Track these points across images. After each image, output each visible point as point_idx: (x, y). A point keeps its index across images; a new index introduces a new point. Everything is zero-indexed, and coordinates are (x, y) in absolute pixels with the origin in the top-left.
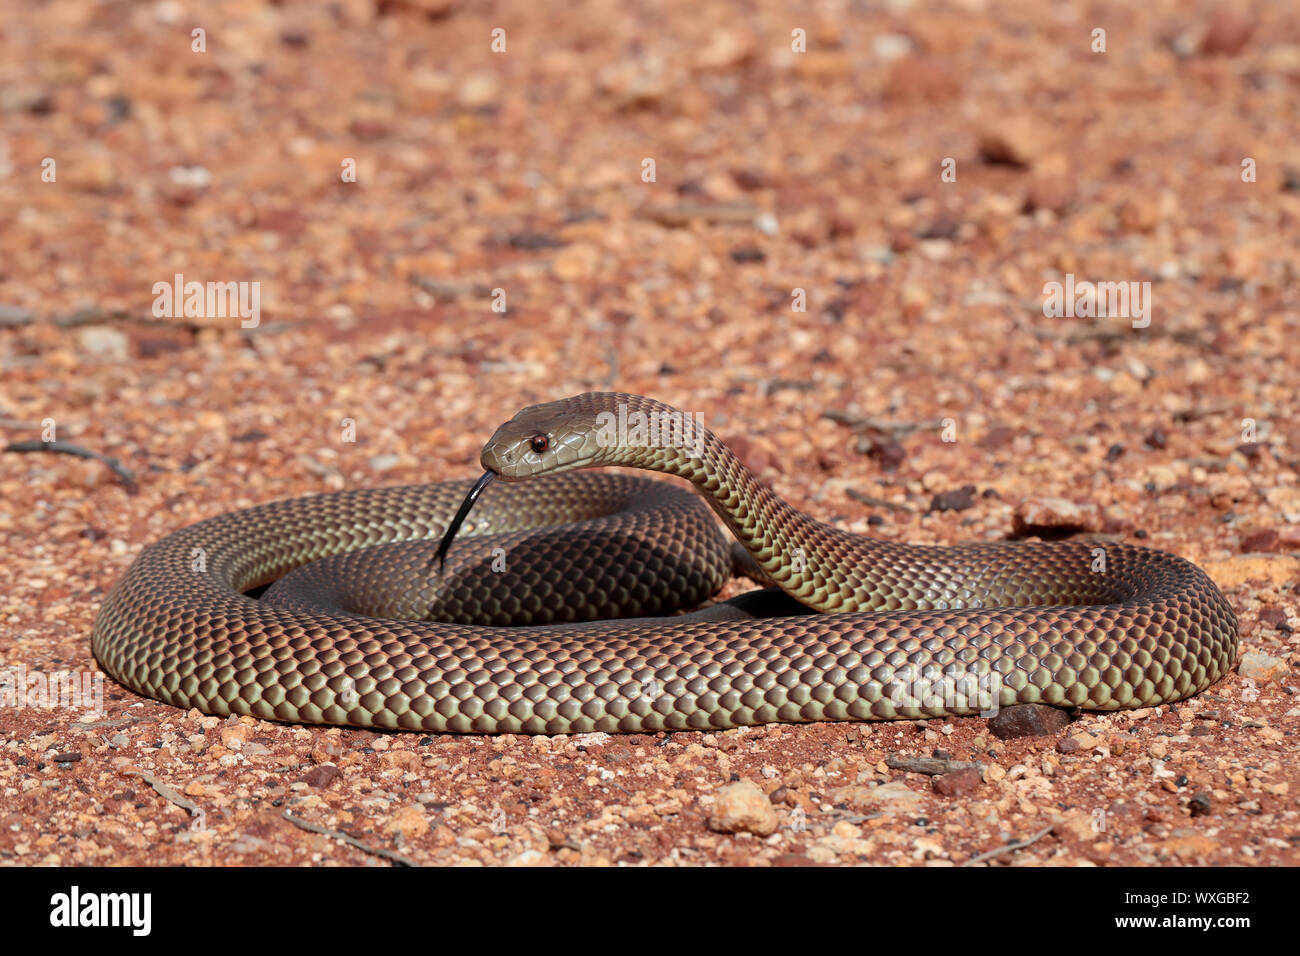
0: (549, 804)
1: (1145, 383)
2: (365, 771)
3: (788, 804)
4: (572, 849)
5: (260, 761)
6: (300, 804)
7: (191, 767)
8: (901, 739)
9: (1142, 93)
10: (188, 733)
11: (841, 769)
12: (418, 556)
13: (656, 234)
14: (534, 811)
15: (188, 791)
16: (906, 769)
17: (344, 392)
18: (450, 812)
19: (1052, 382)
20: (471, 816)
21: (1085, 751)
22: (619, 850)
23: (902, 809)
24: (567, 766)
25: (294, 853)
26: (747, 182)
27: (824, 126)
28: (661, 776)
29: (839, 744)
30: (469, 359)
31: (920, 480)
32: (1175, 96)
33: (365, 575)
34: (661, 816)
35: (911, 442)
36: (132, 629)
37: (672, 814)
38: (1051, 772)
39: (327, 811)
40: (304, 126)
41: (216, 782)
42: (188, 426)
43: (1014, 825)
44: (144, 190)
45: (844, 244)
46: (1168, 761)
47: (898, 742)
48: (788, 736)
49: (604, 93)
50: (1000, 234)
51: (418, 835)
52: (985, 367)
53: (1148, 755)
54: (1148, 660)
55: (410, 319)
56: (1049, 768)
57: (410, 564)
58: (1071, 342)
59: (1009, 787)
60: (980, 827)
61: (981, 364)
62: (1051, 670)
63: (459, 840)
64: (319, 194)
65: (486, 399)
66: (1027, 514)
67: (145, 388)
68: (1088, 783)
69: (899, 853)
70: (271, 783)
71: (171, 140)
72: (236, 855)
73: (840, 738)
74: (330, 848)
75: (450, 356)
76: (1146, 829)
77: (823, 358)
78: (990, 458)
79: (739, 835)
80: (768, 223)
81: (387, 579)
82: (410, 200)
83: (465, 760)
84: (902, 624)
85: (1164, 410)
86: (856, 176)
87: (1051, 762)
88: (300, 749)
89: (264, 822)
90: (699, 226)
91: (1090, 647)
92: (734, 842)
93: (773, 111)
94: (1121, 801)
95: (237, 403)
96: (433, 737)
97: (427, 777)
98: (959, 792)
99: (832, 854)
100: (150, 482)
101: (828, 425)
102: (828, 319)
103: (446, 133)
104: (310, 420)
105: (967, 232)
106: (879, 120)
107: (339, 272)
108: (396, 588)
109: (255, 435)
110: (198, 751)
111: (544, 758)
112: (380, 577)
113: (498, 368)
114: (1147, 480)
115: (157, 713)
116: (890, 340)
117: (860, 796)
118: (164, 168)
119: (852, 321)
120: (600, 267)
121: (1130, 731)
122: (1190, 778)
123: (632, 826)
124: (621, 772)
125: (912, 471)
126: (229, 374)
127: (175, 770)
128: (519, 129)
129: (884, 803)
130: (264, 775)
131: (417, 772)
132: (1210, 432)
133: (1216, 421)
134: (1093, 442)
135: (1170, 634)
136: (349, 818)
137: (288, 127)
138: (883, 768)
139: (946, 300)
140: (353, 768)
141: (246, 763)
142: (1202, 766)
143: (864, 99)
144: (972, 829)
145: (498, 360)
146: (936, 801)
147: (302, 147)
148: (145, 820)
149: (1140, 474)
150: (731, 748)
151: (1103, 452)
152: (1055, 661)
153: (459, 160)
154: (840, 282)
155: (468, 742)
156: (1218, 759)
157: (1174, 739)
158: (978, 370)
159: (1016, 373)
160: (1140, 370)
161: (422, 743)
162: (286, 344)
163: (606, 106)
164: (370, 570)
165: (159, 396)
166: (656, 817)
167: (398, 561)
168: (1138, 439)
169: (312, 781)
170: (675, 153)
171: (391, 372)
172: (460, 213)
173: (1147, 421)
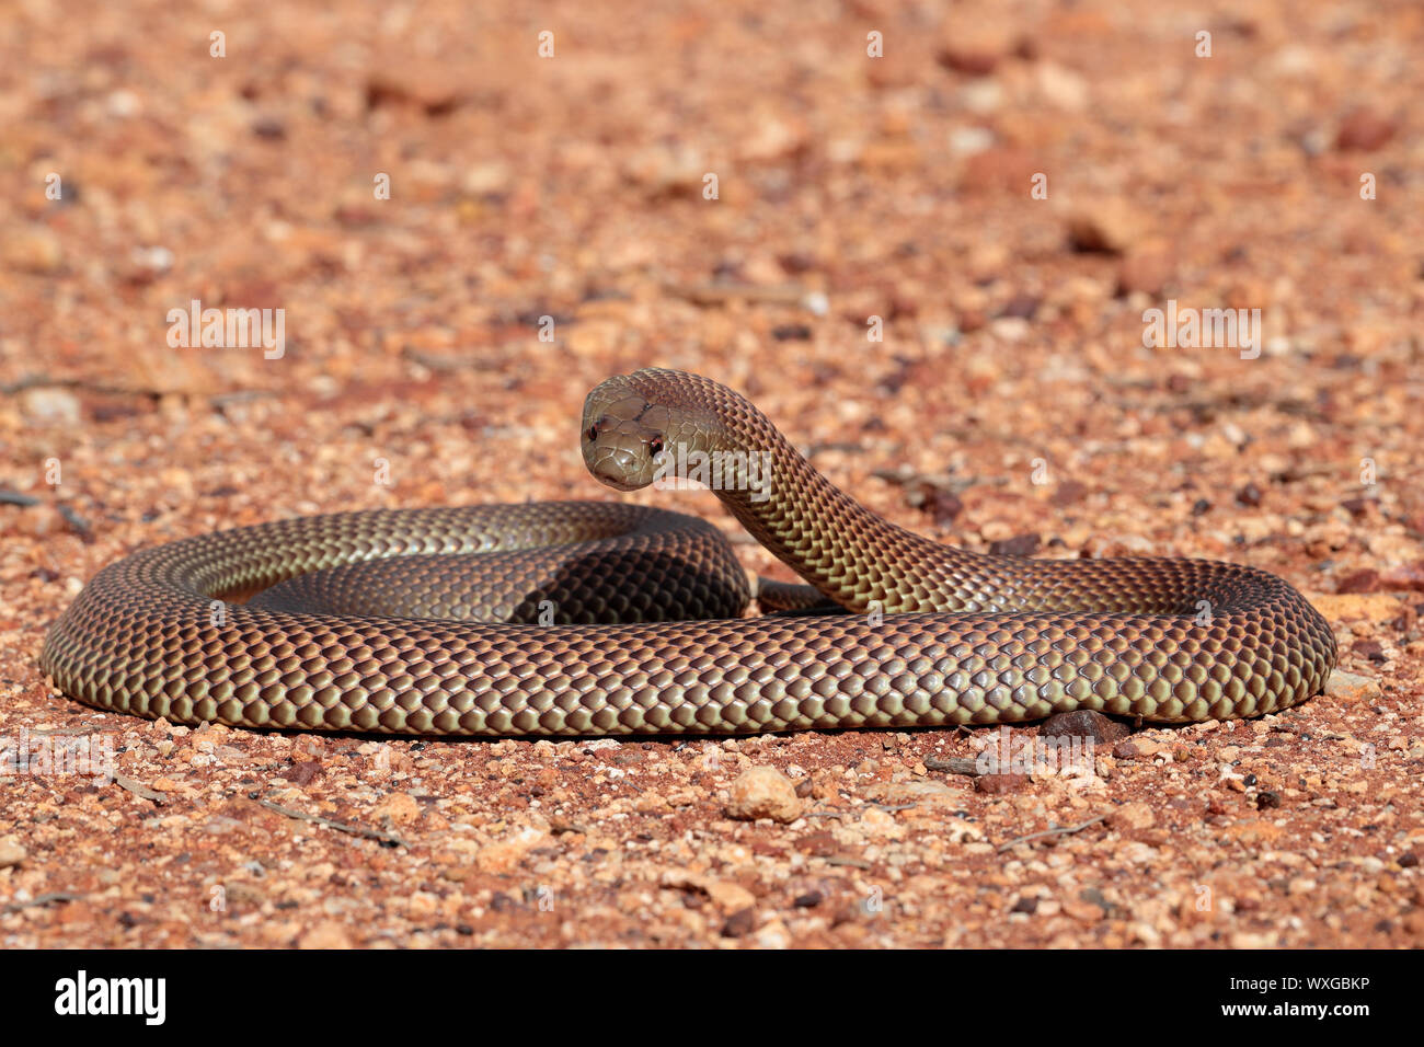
0: (552, 799)
1: (1241, 448)
2: (349, 771)
3: (814, 798)
4: (576, 832)
5: (235, 762)
6: (279, 796)
7: (159, 768)
8: (943, 747)
9: (1260, 187)
10: (154, 741)
11: (874, 769)
12: (411, 572)
13: (687, 313)
14: (535, 803)
15: (157, 786)
16: (946, 770)
17: (327, 453)
18: (442, 804)
19: (1135, 446)
20: (467, 807)
21: (1146, 757)
22: (627, 834)
23: (939, 804)
24: (573, 768)
25: (272, 835)
26: (793, 266)
27: (887, 216)
28: (675, 776)
29: (874, 751)
30: (469, 425)
31: (978, 531)
32: (1301, 188)
33: (351, 591)
34: (674, 807)
35: (969, 496)
36: (89, 650)
37: (687, 805)
38: (1106, 773)
39: (308, 802)
40: (279, 210)
41: (186, 779)
42: (150, 482)
43: (1063, 817)
44: (96, 272)
45: (904, 325)
46: (1237, 766)
47: (939, 750)
48: (817, 741)
49: (631, 181)
50: (1086, 316)
51: (408, 822)
52: (1060, 435)
53: (1216, 761)
54: (1227, 675)
55: (403, 390)
56: (1104, 770)
57: (402, 580)
58: (1161, 410)
59: (1059, 785)
60: (1025, 818)
61: (1055, 431)
62: (1117, 680)
63: (452, 826)
64: (299, 276)
65: (488, 461)
66: (1094, 550)
67: (100, 448)
68: (1147, 783)
69: (935, 837)
70: (246, 780)
71: (126, 226)
72: (209, 837)
73: (875, 745)
74: (312, 831)
75: (448, 423)
76: (1207, 821)
77: (874, 425)
78: (1060, 514)
79: (758, 822)
80: (818, 302)
81: (376, 595)
82: (404, 282)
83: (460, 763)
84: (952, 628)
85: (1261, 471)
86: (923, 264)
87: (1107, 763)
88: (278, 753)
89: (239, 807)
90: (736, 306)
91: (1160, 657)
92: (753, 828)
93: (828, 202)
94: (1182, 797)
95: (205, 462)
96: (425, 743)
97: (418, 776)
98: (1003, 789)
99: (861, 837)
100: (108, 530)
101: (877, 483)
102: (882, 392)
103: (447, 222)
104: (288, 479)
105: (1048, 314)
106: (952, 211)
107: (321, 347)
108: (385, 604)
109: (226, 490)
110: (166, 755)
111: (547, 761)
112: (368, 593)
113: (503, 435)
114: (1236, 533)
115: (121, 723)
116: (951, 410)
117: (894, 791)
118: (119, 251)
119: (909, 392)
120: (621, 342)
121: (1198, 742)
122: (1260, 778)
123: (642, 814)
124: (631, 771)
125: (969, 523)
126: (197, 438)
127: (141, 770)
128: (532, 216)
129: (921, 798)
130: (238, 774)
131: (408, 772)
132: (1312, 491)
133: (1319, 482)
134: (1179, 498)
135: (1250, 650)
136: (333, 808)
137: (262, 215)
138: (920, 769)
139: (1018, 376)
140: (336, 769)
141: (219, 764)
142: (1274, 772)
143: (937, 192)
144: (1016, 819)
145: (503, 426)
146: (978, 798)
147: (278, 232)
148: (110, 809)
149: (1228, 525)
150: (754, 752)
151: (1188, 507)
152: (1122, 670)
153: (461, 245)
154: (898, 358)
155: (463, 749)
156: (1292, 765)
157: (1245, 749)
158: (1050, 437)
159: (1095, 436)
160: (1236, 434)
161: (413, 748)
162: (260, 412)
163: (634, 196)
164: (358, 587)
165: (117, 454)
166: (668, 808)
167: (388, 577)
168: (1229, 497)
169: (292, 778)
170: (714, 240)
171: (380, 435)
172: (461, 294)
173: (1240, 482)
